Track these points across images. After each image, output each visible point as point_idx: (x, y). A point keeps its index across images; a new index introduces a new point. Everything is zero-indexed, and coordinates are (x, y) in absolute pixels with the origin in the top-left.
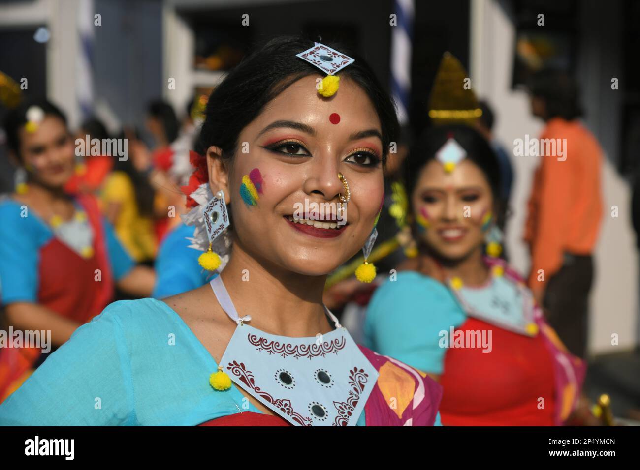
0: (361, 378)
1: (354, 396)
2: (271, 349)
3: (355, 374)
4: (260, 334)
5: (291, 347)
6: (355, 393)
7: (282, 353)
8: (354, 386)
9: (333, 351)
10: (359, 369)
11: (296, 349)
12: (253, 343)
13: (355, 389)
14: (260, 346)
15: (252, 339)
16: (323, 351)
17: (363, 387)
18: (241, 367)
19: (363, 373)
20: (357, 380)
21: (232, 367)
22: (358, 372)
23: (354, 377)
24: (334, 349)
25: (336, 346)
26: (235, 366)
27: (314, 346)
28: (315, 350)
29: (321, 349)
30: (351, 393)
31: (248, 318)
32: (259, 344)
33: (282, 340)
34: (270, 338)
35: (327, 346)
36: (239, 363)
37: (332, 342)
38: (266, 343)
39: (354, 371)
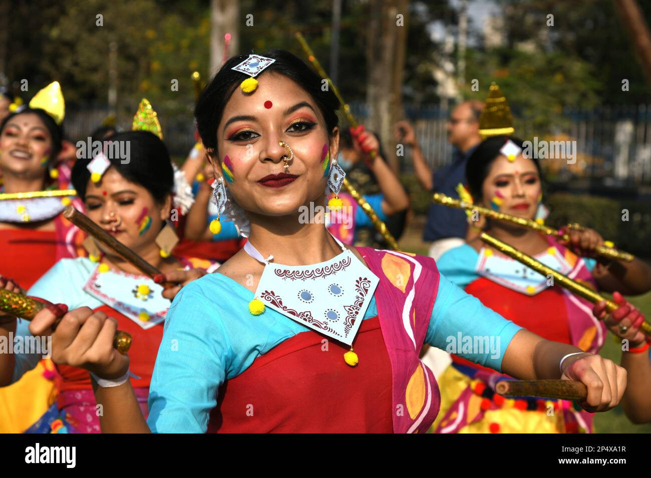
0: (365, 285)
1: (360, 299)
2: (294, 277)
3: (360, 282)
4: (283, 268)
5: (308, 272)
6: (361, 296)
7: (302, 278)
8: (359, 292)
9: (342, 268)
10: (363, 278)
11: (313, 273)
12: (279, 275)
13: (361, 294)
14: (285, 276)
15: (278, 273)
16: (334, 271)
17: (366, 291)
18: (271, 294)
19: (366, 281)
20: (362, 286)
21: (265, 295)
22: (362, 280)
23: (359, 285)
24: (343, 267)
25: (344, 264)
26: (267, 294)
27: (327, 268)
28: (328, 271)
29: (332, 269)
30: (358, 297)
31: (271, 257)
32: (283, 275)
33: (301, 268)
34: (292, 269)
35: (337, 266)
36: (270, 292)
37: (340, 262)
38: (289, 273)
39: (359, 280)
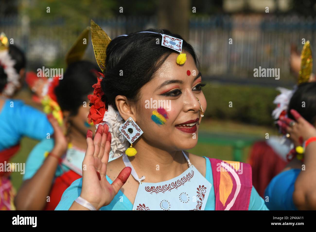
0: (203, 191)
1: (199, 203)
2: (157, 191)
3: (200, 189)
4: (150, 185)
5: (166, 186)
6: (200, 201)
7: (163, 191)
8: (199, 197)
9: (188, 180)
10: (201, 186)
11: (169, 186)
12: (148, 191)
13: (200, 199)
14: (152, 191)
15: (148, 189)
16: (183, 182)
17: (204, 195)
18: (143, 206)
19: (204, 188)
20: (201, 192)
21: (139, 208)
22: (201, 188)
23: (199, 192)
24: (188, 178)
25: (190, 176)
26: (140, 207)
27: (178, 181)
28: (179, 183)
29: (182, 181)
30: (198, 202)
31: (144, 178)
32: (151, 191)
33: (162, 184)
34: (156, 185)
35: (185, 179)
36: (142, 205)
37: (187, 175)
38: (154, 188)
39: (199, 188)
